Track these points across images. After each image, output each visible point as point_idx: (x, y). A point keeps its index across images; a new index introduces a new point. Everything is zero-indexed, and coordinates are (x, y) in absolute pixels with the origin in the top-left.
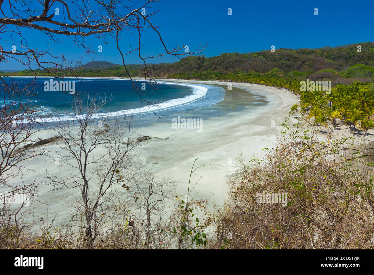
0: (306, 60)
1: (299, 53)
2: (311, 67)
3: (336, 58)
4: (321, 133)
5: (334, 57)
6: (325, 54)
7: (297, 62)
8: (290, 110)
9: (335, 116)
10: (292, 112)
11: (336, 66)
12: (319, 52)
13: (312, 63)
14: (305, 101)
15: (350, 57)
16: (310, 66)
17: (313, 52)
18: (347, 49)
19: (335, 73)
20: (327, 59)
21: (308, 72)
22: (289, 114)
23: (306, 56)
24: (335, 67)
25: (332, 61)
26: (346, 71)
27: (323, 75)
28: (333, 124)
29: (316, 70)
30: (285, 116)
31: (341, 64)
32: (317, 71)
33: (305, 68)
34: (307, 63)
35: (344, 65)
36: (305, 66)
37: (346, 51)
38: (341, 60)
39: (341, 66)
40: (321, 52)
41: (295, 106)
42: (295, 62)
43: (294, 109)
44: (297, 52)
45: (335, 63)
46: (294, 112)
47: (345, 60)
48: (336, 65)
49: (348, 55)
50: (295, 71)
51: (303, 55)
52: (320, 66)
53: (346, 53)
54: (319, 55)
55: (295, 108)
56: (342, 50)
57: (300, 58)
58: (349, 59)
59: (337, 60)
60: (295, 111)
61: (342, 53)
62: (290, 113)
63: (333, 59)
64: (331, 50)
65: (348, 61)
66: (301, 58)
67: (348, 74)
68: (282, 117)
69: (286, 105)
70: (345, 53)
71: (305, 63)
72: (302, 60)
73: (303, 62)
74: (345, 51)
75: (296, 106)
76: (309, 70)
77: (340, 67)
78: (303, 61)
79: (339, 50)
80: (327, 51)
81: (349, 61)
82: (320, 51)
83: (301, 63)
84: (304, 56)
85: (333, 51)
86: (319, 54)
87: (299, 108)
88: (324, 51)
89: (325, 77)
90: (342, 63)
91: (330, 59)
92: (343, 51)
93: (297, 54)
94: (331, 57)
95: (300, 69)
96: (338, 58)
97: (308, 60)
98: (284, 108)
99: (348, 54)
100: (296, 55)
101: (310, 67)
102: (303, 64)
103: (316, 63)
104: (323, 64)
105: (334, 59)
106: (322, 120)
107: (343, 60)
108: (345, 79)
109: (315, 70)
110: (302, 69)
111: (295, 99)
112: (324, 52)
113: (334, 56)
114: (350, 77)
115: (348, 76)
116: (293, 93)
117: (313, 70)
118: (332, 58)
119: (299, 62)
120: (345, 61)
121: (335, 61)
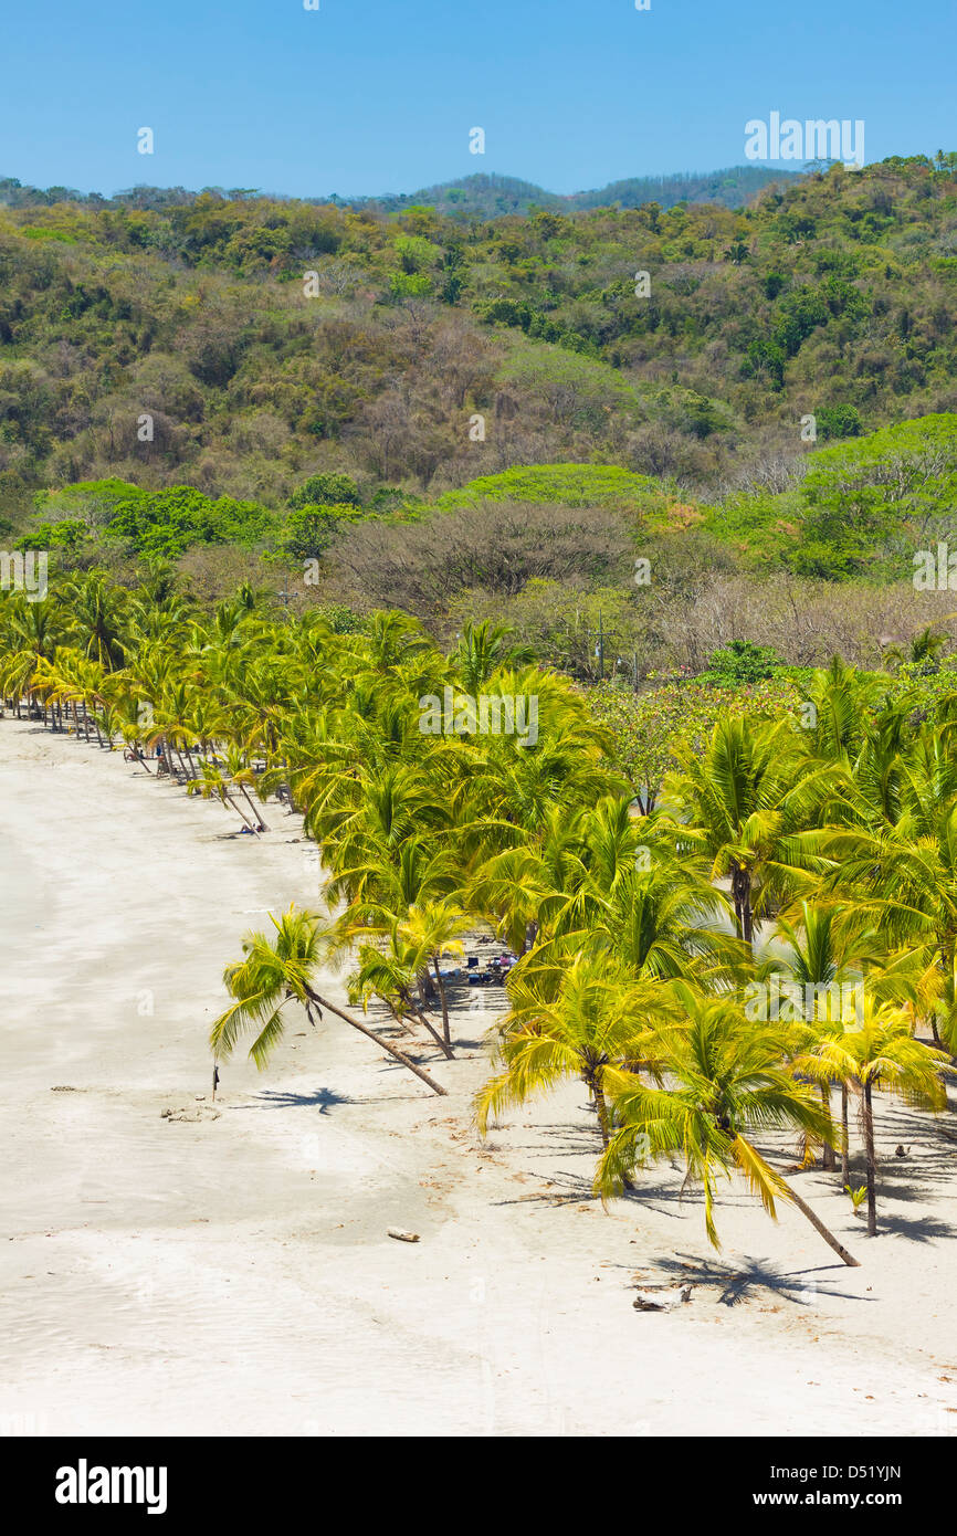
0: (247, 343)
1: (137, 239)
2: (319, 431)
3: (626, 325)
4: (707, 1295)
5: (600, 315)
6: (486, 271)
7: (124, 359)
8: (222, 1002)
9: (854, 1066)
10: (251, 1028)
11: (644, 431)
12: (403, 242)
13: (331, 382)
14: (395, 879)
15: (804, 327)
16: (306, 419)
17: (326, 244)
18: (749, 225)
19: (659, 511)
20: (516, 336)
21: (285, 492)
22: (210, 1061)
23: (246, 290)
24: (633, 436)
25: (587, 370)
26: (793, 499)
27: (513, 544)
28: (825, 1165)
29: (398, 474)
30: (149, 1084)
31: (701, 408)
32: (409, 485)
33: (243, 446)
34: (261, 373)
35: (739, 423)
36: (250, 422)
37: (740, 255)
38: (700, 361)
39: (703, 430)
40: (436, 252)
41: (284, 948)
42: (99, 363)
43: (279, 979)
44: (110, 237)
45: (627, 384)
46: (273, 1027)
47: (738, 360)
48: (642, 418)
49: (772, 295)
50: (113, 482)
51: (201, 276)
52: (442, 420)
53: (745, 269)
54: (414, 282)
55: (288, 968)
56: (689, 237)
57: (164, 316)
58: (793, 350)
59: (644, 358)
60: (290, 1009)
61: (696, 268)
62: (224, 1034)
63: (595, 337)
64: (550, 229)
65: (778, 369)
66: (182, 316)
67: (826, 529)
68: (112, 1095)
69: (109, 933)
70: (731, 275)
71: (238, 383)
72: (191, 340)
73: (216, 370)
74: (729, 243)
75: (296, 947)
76: (295, 466)
77: (693, 445)
78: (208, 351)
79: (657, 230)
80: (509, 238)
81: (794, 369)
82: (418, 228)
83: (191, 383)
84: (222, 287)
85: (584, 243)
86: (410, 267)
87: (331, 978)
88: (473, 241)
89: (547, 570)
90: (712, 394)
91: (552, 336)
92: (702, 246)
93: (117, 259)
94: (566, 314)
95: (177, 460)
96: (653, 326)
97: (272, 339)
98: (99, 968)
99: (773, 288)
100: (103, 263)
101: (309, 429)
102: (208, 396)
103: (379, 387)
104: (481, 403)
105: (604, 336)
106: (711, 1120)
107: (718, 356)
108: (800, 588)
109: (381, 477)
110: (208, 457)
111: (218, 854)
112: (471, 250)
113: (606, 301)
114: (852, 567)
115: (821, 551)
116: (154, 765)
117: (360, 473)
118: (585, 327)
119: (152, 358)
120: (745, 373)
121: (617, 363)
